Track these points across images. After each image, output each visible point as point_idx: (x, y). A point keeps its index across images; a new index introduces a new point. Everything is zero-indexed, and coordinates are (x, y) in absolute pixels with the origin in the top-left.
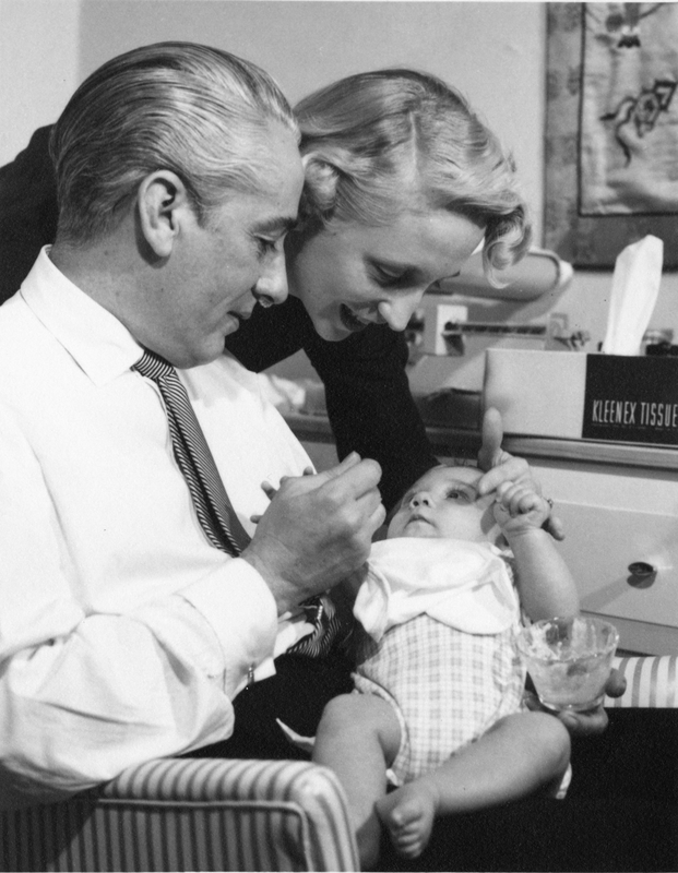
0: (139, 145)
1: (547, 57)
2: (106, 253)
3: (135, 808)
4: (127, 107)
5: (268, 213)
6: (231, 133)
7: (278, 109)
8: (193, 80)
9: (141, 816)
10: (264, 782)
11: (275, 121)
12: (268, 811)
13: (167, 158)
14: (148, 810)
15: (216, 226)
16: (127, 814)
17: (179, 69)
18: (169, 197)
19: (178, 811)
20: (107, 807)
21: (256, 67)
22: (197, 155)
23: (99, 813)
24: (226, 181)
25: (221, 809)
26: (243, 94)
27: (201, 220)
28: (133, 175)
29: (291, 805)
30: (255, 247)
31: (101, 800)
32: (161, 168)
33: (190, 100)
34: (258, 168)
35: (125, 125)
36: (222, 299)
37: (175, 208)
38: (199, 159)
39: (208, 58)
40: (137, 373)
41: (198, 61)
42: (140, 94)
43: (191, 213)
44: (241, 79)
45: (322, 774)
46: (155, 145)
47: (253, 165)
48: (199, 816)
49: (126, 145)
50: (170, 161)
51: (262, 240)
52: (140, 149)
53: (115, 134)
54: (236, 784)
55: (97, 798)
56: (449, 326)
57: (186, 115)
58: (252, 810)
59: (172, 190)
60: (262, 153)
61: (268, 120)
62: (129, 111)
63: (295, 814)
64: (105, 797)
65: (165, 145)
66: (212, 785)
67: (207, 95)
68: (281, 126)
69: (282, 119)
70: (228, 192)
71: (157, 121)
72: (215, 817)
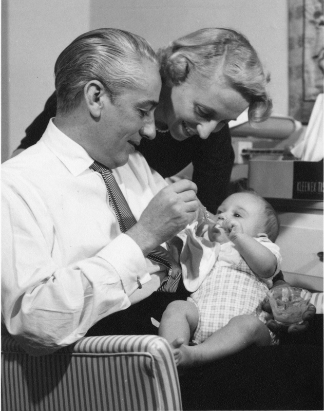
0: (85, 70)
1: (289, 31)
2: (75, 118)
3: (87, 356)
4: (80, 55)
5: (143, 99)
6: (124, 64)
7: (148, 55)
8: (109, 42)
9: (89, 359)
10: (137, 344)
11: (146, 59)
12: (139, 356)
13: (96, 75)
14: (92, 357)
15: (119, 104)
16: (84, 359)
17: (104, 38)
18: (98, 92)
19: (104, 357)
20: (76, 356)
21: (139, 37)
22: (109, 73)
23: (73, 359)
24: (123, 85)
25: (120, 356)
26: (131, 48)
27: (112, 101)
28: (82, 83)
29: (147, 353)
30: (138, 113)
31: (73, 354)
32: (93, 79)
33: (106, 50)
34: (137, 78)
35: (78, 62)
36: (124, 136)
37: (100, 96)
38: (110, 75)
39: (117, 33)
40: (92, 170)
41: (112, 35)
42: (85, 49)
43: (108, 98)
44: (131, 42)
45: (161, 340)
46: (91, 70)
47: (135, 78)
48: (112, 358)
49: (79, 70)
50: (97, 76)
51: (141, 111)
52: (85, 71)
53: (75, 66)
54: (126, 346)
55: (72, 353)
56: (244, 151)
57: (104, 56)
58: (132, 356)
59: (98, 88)
60: (139, 72)
61: (142, 58)
62: (81, 56)
63: (150, 357)
64: (75, 352)
65: (95, 69)
66: (116, 347)
67: (114, 48)
68: (149, 61)
69: (150, 59)
70: (124, 89)
71: (92, 60)
72: (118, 359)
